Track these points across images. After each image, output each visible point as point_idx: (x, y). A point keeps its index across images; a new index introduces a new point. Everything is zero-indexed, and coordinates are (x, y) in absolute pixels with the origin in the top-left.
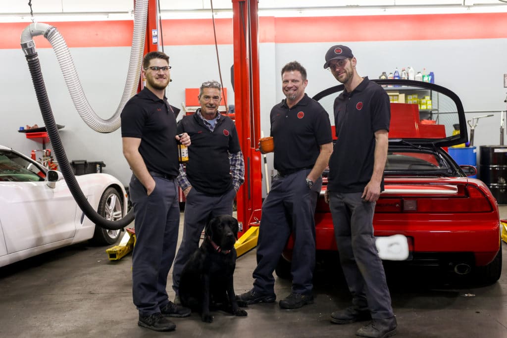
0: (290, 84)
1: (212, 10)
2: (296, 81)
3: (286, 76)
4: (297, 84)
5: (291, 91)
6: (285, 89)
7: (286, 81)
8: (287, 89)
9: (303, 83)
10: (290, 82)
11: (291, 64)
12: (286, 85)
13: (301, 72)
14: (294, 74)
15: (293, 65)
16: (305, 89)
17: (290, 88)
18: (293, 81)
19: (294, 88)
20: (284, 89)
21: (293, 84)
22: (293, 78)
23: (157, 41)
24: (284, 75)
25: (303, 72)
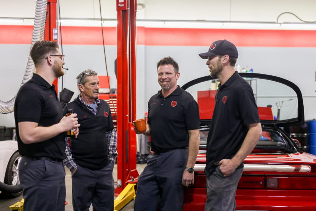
0: (164, 76)
1: (101, 19)
2: (169, 73)
3: (161, 69)
4: (170, 76)
5: (165, 83)
6: (161, 81)
7: (161, 74)
8: (162, 81)
9: (176, 76)
10: (164, 74)
11: (165, 59)
12: (160, 77)
13: (174, 66)
14: (168, 68)
15: (167, 60)
16: (178, 81)
17: (164, 80)
18: (167, 73)
19: (168, 80)
20: (159, 80)
21: (167, 76)
22: (167, 71)
23: (57, 38)
24: (159, 68)
25: (176, 66)
